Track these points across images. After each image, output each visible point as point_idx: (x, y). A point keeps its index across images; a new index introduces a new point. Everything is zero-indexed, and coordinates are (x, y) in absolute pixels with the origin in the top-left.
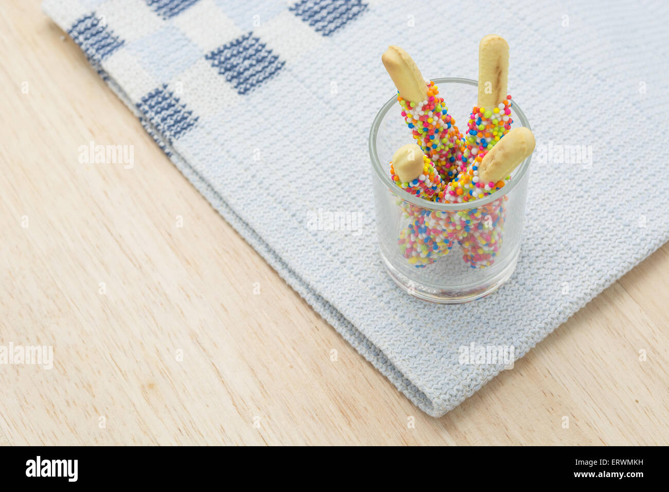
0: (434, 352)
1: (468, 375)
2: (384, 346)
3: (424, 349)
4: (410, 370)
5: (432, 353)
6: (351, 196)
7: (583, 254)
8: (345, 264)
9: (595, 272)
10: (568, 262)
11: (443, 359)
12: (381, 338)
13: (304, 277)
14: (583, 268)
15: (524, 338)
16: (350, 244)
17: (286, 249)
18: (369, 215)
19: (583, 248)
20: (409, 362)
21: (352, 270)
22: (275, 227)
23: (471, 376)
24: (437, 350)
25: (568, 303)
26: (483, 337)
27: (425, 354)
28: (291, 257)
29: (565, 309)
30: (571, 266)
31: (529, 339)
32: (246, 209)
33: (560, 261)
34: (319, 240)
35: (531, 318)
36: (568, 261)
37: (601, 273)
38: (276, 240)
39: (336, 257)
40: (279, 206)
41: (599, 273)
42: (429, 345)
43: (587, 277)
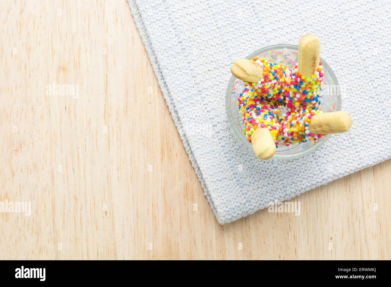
0: (234, 179)
1: (249, 206)
2: (202, 167)
3: (228, 176)
4: (213, 190)
5: (233, 180)
6: (224, 40)
7: (356, 142)
8: (201, 93)
9: (358, 158)
10: (344, 144)
11: (238, 187)
12: (203, 161)
13: (172, 93)
14: (351, 152)
15: (294, 189)
16: (210, 78)
17: (167, 67)
18: (230, 58)
19: (358, 137)
20: (215, 183)
21: (204, 99)
22: (165, 47)
23: (250, 207)
24: (236, 179)
25: (332, 174)
26: (269, 178)
27: (227, 180)
28: (168, 74)
29: (328, 178)
30: (345, 147)
31: (297, 191)
32: (151, 25)
33: (339, 140)
34: (191, 68)
35: (304, 177)
36: (344, 142)
37: (362, 160)
38: (162, 57)
39: (197, 86)
40: (173, 31)
41: (360, 160)
42: (233, 173)
43: (352, 160)
